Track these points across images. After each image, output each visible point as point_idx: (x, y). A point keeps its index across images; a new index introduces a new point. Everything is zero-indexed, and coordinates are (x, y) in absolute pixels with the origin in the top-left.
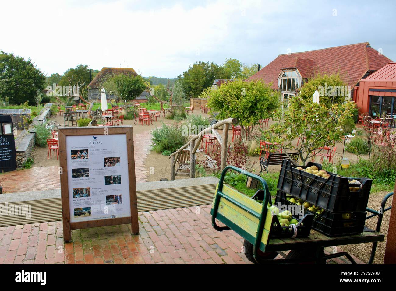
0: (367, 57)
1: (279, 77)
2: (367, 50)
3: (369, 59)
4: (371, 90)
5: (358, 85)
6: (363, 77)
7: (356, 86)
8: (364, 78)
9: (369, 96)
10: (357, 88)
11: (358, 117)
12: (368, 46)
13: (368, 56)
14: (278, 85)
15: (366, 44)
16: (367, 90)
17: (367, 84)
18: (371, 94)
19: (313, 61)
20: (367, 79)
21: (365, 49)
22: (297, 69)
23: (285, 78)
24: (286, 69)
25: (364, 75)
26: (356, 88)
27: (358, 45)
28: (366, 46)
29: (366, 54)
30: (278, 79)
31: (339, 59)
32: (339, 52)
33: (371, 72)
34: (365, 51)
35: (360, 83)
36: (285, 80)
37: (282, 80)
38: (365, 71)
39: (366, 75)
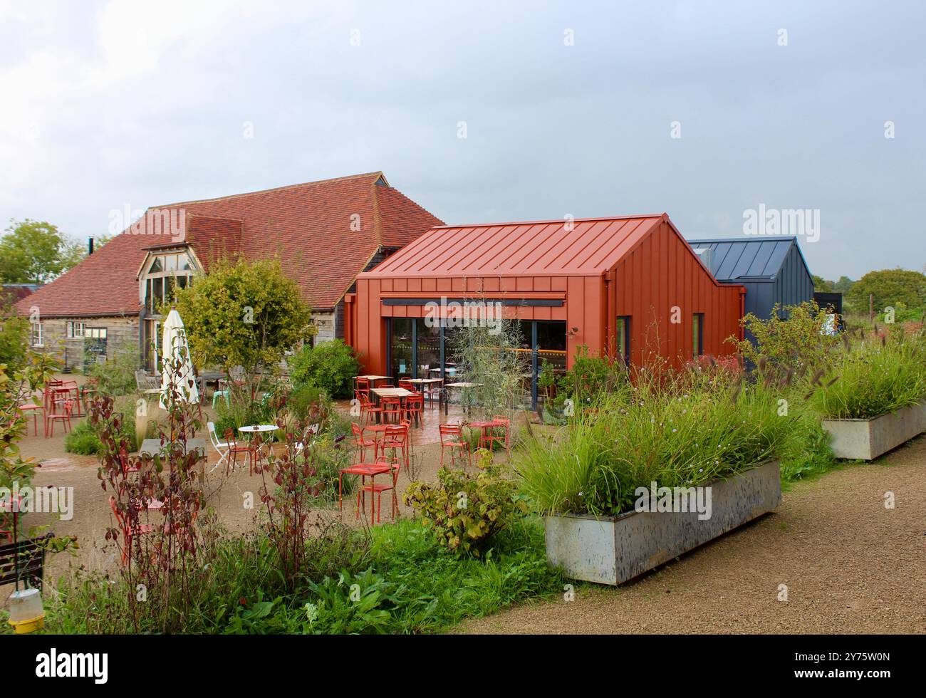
0: (376, 211)
1: (142, 273)
2: (379, 192)
3: (384, 215)
4: (386, 301)
5: (353, 289)
6: (366, 265)
7: (349, 292)
8: (370, 268)
9: (384, 319)
10: (353, 298)
11: (355, 380)
12: (380, 181)
13: (381, 207)
14: (138, 296)
15: (375, 177)
16: (376, 301)
17: (375, 286)
18: (387, 312)
19: (240, 223)
20: (375, 273)
21: (373, 190)
22: (191, 249)
23: (158, 275)
24: (158, 249)
25: (369, 260)
26: (348, 299)
27: (357, 180)
28: (376, 183)
29: (375, 205)
30: (138, 280)
31: (309, 219)
32: (308, 198)
33: (387, 252)
34: (374, 196)
35: (360, 283)
36: (158, 281)
37: (149, 281)
38: (372, 250)
39: (376, 260)
